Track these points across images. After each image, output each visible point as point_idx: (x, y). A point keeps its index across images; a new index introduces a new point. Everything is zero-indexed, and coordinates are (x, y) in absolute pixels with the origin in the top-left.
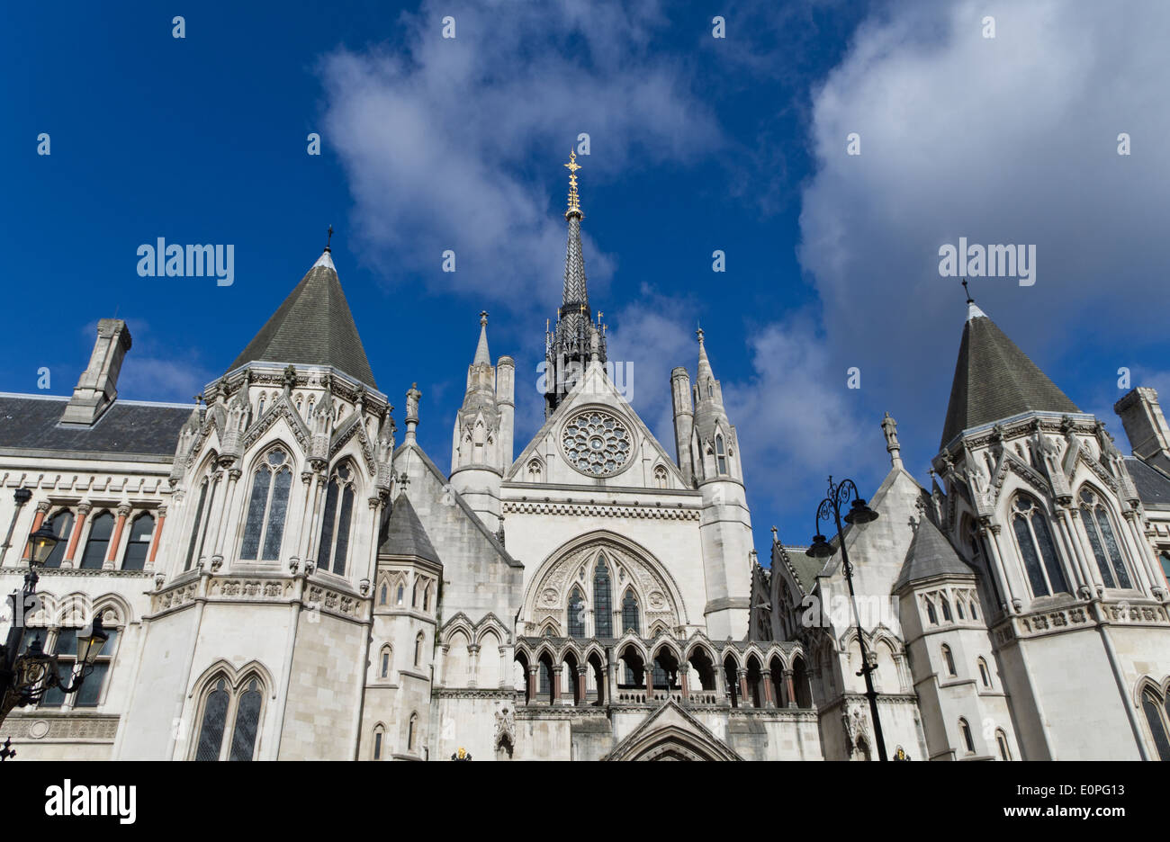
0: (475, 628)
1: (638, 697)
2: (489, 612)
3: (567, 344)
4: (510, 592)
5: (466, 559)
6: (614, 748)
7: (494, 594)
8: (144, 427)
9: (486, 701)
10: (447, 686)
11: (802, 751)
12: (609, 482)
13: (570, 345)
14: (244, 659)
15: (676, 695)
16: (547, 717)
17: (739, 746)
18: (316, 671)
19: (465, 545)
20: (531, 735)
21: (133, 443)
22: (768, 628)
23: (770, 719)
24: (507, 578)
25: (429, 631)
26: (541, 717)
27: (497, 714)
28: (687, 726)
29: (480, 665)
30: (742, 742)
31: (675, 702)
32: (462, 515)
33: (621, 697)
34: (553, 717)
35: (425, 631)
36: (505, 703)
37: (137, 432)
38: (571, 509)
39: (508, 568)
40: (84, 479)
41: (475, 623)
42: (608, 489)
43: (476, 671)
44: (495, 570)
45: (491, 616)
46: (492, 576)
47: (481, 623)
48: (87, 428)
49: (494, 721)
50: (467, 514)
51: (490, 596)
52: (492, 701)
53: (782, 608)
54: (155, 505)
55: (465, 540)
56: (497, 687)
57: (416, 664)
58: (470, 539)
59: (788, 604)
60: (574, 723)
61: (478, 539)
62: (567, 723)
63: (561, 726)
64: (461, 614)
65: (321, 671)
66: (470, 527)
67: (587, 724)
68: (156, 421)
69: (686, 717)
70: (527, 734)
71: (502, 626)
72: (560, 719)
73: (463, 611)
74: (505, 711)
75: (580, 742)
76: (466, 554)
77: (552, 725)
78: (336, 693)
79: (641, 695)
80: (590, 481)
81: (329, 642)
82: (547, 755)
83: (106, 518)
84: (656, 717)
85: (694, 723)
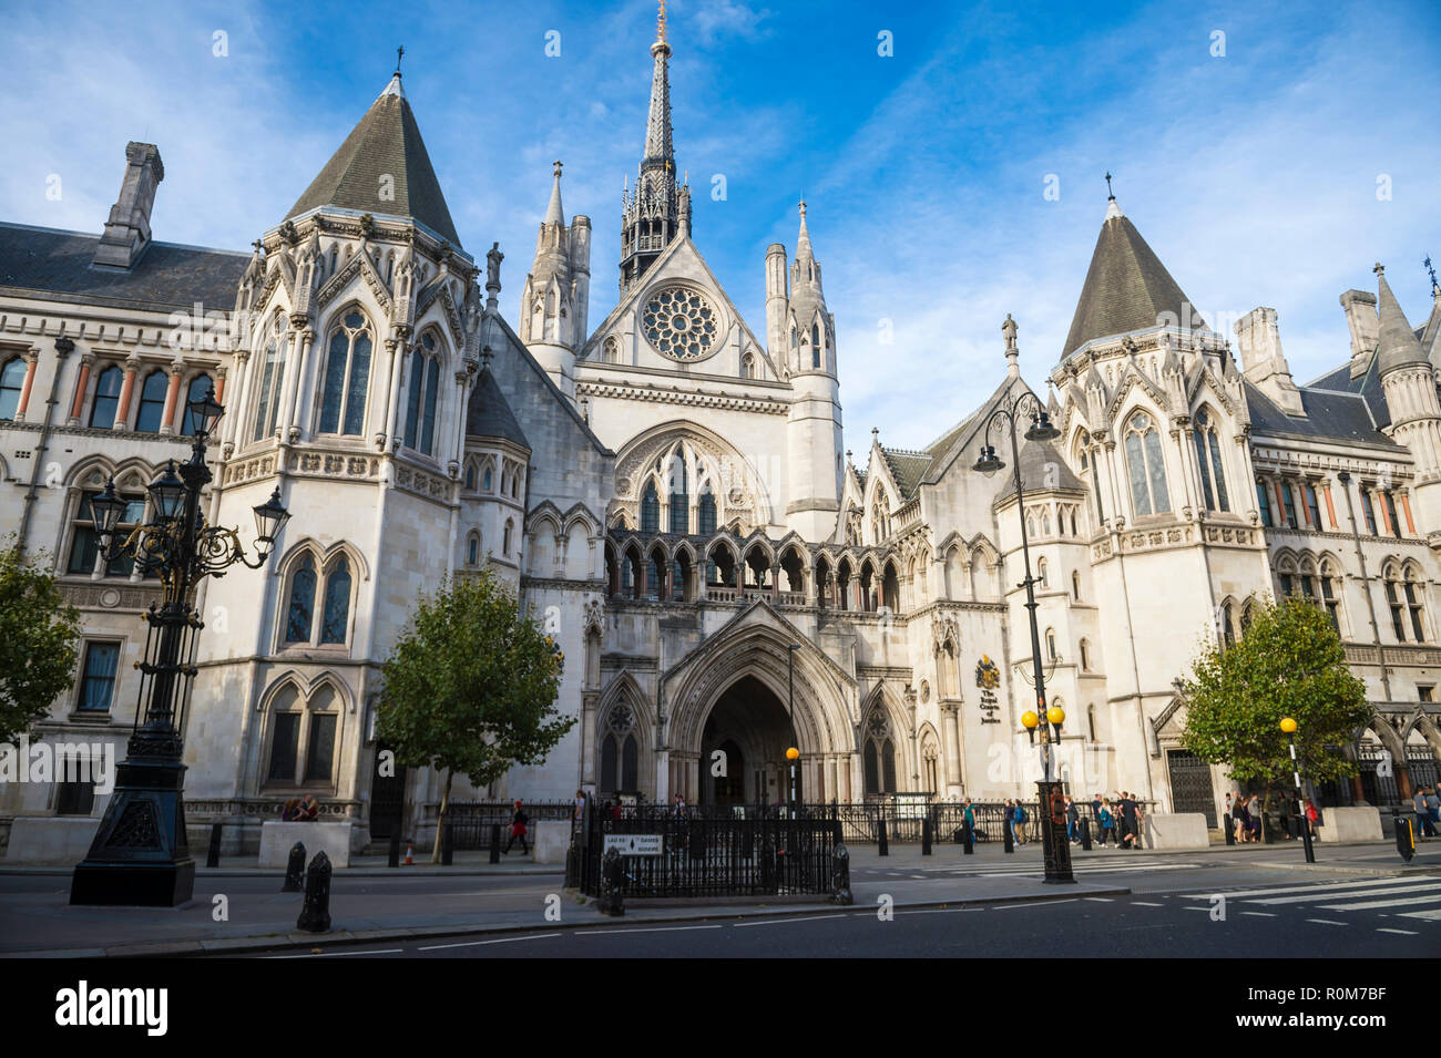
0: (563, 518)
1: (728, 595)
2: (578, 501)
3: (648, 206)
4: (601, 482)
5: (553, 444)
6: (701, 643)
7: (584, 483)
8: (188, 275)
9: (574, 592)
10: (533, 576)
11: (886, 653)
12: (692, 368)
13: (651, 207)
14: (331, 538)
15: (766, 595)
16: (633, 611)
17: (827, 646)
18: (407, 555)
19: (553, 429)
20: (616, 627)
21: (178, 293)
22: (858, 532)
23: (858, 622)
24: (598, 468)
25: (518, 519)
26: (627, 610)
27: (586, 605)
28: (776, 625)
29: (568, 556)
30: (829, 643)
31: (765, 601)
32: (550, 397)
33: (710, 595)
34: (639, 611)
35: (514, 518)
36: (593, 596)
37: (181, 279)
38: (652, 396)
39: (599, 457)
40: (131, 332)
41: (563, 512)
42: (691, 376)
43: (564, 562)
44: (585, 457)
45: (580, 506)
46: (582, 464)
47: (570, 512)
48: (123, 272)
49: (583, 612)
50: (555, 396)
51: (579, 485)
52: (581, 593)
53: (876, 512)
54: (214, 366)
55: (554, 423)
56: (585, 579)
57: (505, 552)
58: (559, 423)
59: (883, 508)
60: (661, 618)
61: (568, 424)
62: (653, 617)
63: (646, 620)
64: (548, 501)
65: (412, 554)
66: (558, 410)
67: (675, 619)
68: (201, 268)
69: (776, 617)
70: (612, 627)
71: (592, 516)
72: (646, 614)
73: (550, 499)
74: (595, 603)
75: (667, 637)
76: (554, 439)
77: (639, 620)
78: (427, 578)
79: (730, 593)
80: (672, 366)
81: (419, 525)
82: (631, 648)
83: (158, 377)
84: (745, 615)
85: (783, 623)
